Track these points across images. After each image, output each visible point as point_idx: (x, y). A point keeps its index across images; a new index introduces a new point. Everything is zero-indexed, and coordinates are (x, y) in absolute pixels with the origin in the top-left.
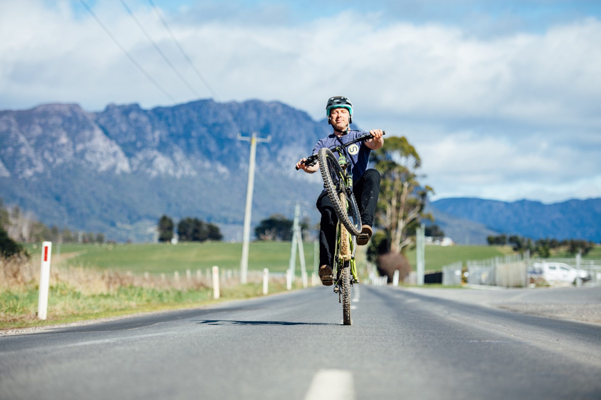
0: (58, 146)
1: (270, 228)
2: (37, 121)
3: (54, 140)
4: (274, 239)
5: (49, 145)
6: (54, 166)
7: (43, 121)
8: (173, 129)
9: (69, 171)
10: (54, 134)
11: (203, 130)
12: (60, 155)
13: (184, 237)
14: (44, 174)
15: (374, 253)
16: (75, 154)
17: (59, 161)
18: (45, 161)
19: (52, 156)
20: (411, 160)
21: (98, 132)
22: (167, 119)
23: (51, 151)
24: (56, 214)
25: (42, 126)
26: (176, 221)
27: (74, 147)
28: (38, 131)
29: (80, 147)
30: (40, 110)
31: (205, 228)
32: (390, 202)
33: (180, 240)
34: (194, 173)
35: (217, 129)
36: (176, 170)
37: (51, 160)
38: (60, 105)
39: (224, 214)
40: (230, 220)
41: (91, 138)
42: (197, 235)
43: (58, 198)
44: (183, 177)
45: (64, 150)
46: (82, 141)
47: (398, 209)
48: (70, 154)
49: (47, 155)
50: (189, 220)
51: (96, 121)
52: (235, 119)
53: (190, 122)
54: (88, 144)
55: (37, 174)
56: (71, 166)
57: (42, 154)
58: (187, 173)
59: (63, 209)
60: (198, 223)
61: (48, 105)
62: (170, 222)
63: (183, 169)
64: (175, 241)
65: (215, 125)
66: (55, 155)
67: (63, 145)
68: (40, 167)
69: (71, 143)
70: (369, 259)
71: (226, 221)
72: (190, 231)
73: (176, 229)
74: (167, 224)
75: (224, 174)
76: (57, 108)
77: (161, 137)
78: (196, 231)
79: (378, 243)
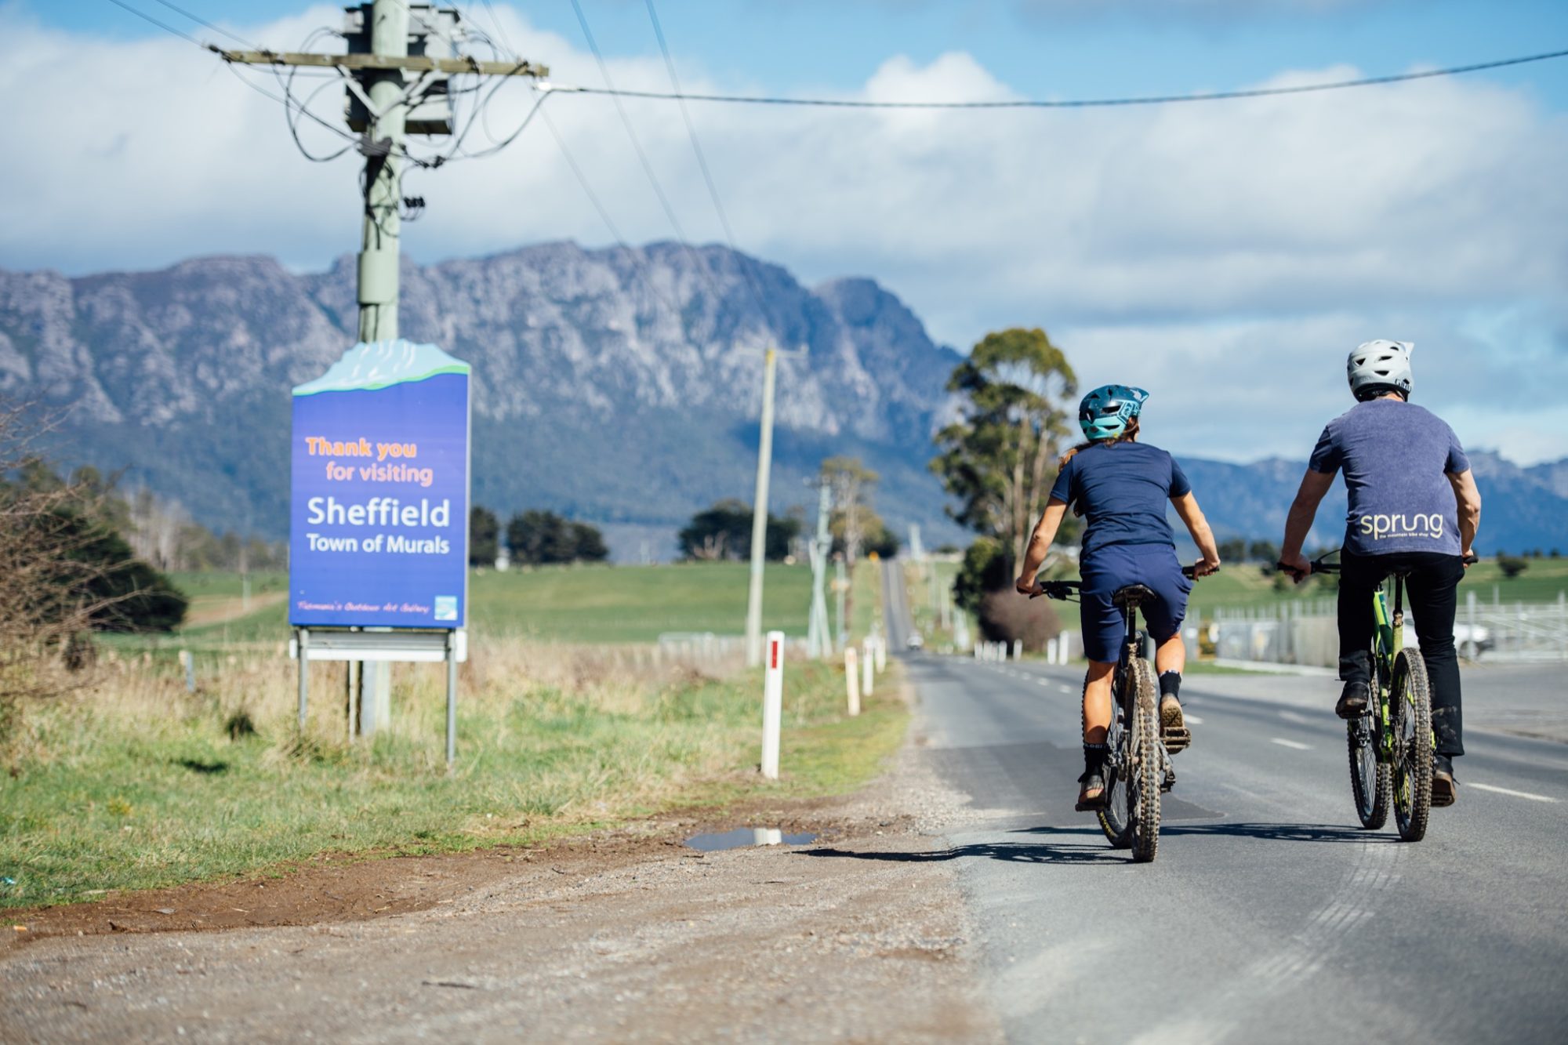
0: (229, 353)
1: (714, 533)
2: (180, 296)
3: (218, 338)
4: (723, 556)
5: (210, 351)
6: (220, 397)
7: (193, 296)
8: (487, 312)
9: (254, 408)
10: (218, 326)
11: (553, 312)
12: (234, 372)
13: (521, 555)
14: (199, 415)
15: (972, 589)
16: (266, 370)
17: (232, 385)
18: (199, 385)
19: (216, 375)
20: (1056, 380)
21: (319, 320)
22: (471, 287)
23: (214, 363)
24: (226, 504)
25: (190, 306)
26: (503, 518)
27: (264, 354)
28: (183, 318)
29: (277, 354)
30: (187, 270)
31: (568, 534)
32: (1010, 474)
33: (514, 559)
34: (534, 410)
35: (586, 308)
36: (492, 404)
37: (213, 383)
38: (232, 259)
39: (602, 500)
40: (617, 514)
41: (301, 333)
42: (549, 549)
43: (230, 470)
44: (508, 417)
45: (243, 361)
46: (283, 341)
47: (1028, 489)
48: (257, 368)
49: (203, 372)
50: (534, 516)
51: (312, 295)
52: (625, 287)
53: (524, 293)
54: (295, 347)
55: (182, 416)
56: (258, 396)
57: (194, 370)
58: (518, 408)
59: (241, 493)
60: (552, 523)
61: (204, 260)
62: (491, 520)
63: (510, 400)
64: (502, 564)
65: (578, 300)
66: (222, 372)
67: (240, 350)
68: (189, 402)
69: (258, 345)
70: (960, 602)
71: (607, 518)
72: (536, 540)
73: (502, 536)
74: (484, 526)
75: (602, 410)
76: (225, 266)
77: (457, 329)
78: (549, 540)
79: (980, 566)
